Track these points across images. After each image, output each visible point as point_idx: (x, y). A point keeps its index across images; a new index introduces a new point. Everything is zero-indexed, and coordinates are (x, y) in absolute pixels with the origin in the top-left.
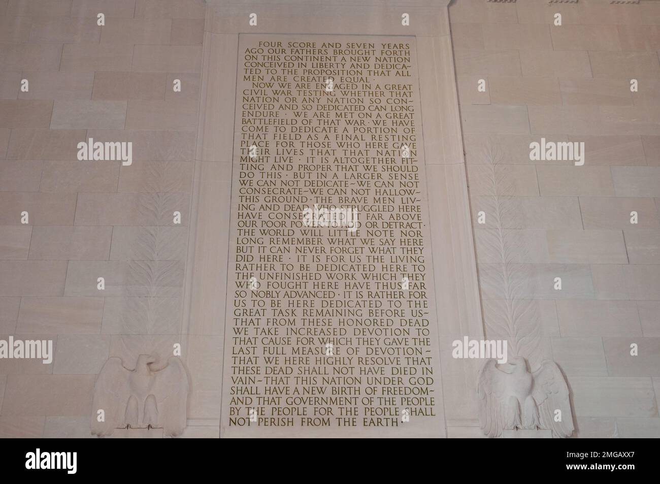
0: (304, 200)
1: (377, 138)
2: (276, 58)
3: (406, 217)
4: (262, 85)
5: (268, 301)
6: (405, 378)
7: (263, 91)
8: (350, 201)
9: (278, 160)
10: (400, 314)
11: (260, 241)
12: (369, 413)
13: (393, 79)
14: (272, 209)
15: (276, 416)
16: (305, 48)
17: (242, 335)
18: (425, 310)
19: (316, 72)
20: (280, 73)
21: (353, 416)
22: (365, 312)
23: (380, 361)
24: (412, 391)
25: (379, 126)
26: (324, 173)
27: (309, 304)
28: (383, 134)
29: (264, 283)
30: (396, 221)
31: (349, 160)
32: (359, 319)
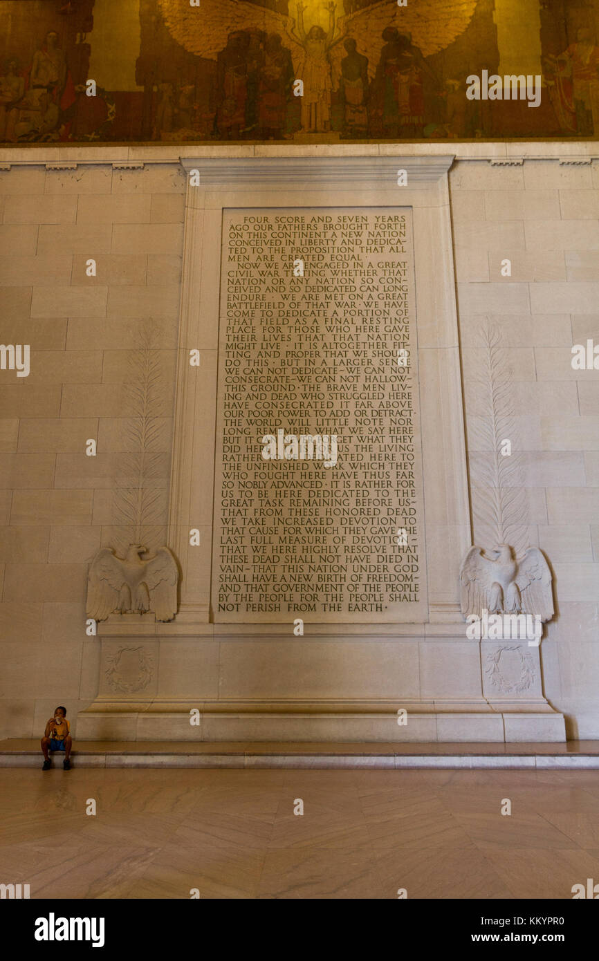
0: (292, 388)
1: (368, 321)
2: (263, 235)
3: (396, 405)
4: (248, 266)
5: (255, 492)
6: (391, 566)
7: (249, 272)
8: (339, 388)
9: (265, 346)
10: (387, 503)
11: (247, 432)
12: (354, 599)
13: (387, 256)
14: (259, 398)
15: (263, 602)
16: (294, 223)
17: (230, 525)
18: (412, 499)
19: (305, 250)
20: (266, 252)
21: (338, 602)
22: (352, 501)
23: (366, 549)
24: (397, 578)
25: (371, 309)
26: (312, 359)
27: (296, 494)
28: (375, 317)
29: (251, 474)
30: (386, 409)
31: (338, 345)
32: (346, 508)
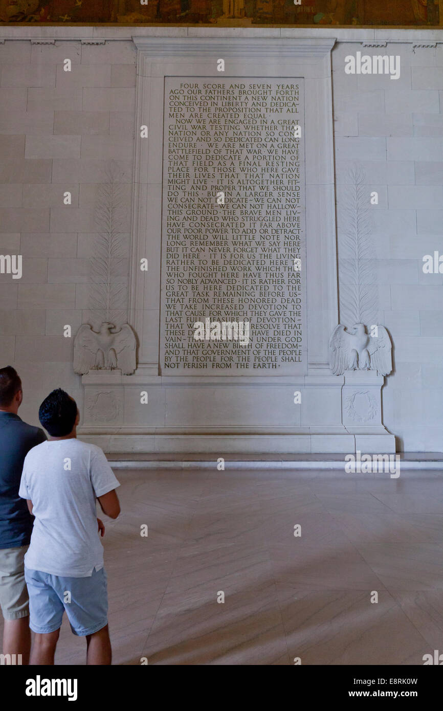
0: (215, 212)
1: (270, 164)
2: (194, 98)
3: (289, 225)
5: (190, 286)
6: (283, 338)
7: (184, 126)
8: (249, 213)
9: (196, 182)
10: (281, 295)
11: (183, 244)
12: (257, 360)
13: (284, 115)
14: (192, 220)
15: (195, 362)
16: (217, 89)
17: (172, 309)
18: (298, 292)
19: (225, 110)
20: (197, 111)
21: (247, 362)
22: (257, 293)
23: (266, 326)
24: (287, 346)
25: (272, 155)
26: (230, 193)
27: (218, 288)
28: (275, 161)
29: (186, 274)
30: (282, 228)
31: (249, 182)
32: (253, 298)
